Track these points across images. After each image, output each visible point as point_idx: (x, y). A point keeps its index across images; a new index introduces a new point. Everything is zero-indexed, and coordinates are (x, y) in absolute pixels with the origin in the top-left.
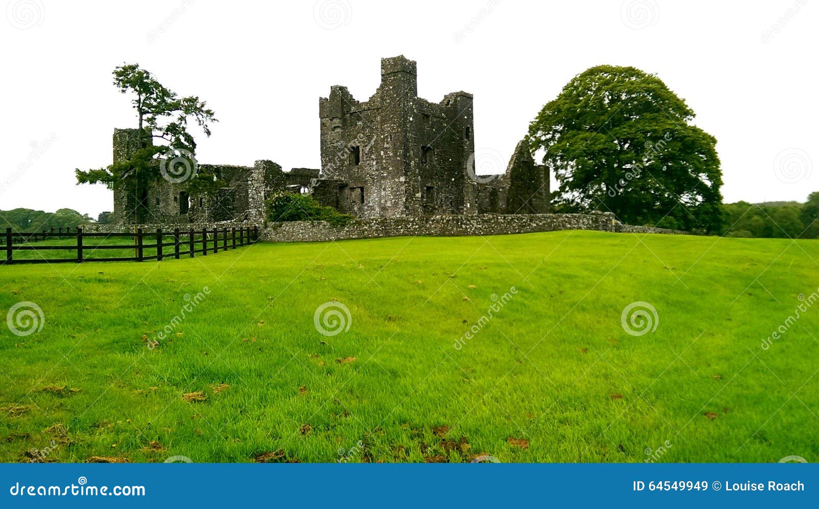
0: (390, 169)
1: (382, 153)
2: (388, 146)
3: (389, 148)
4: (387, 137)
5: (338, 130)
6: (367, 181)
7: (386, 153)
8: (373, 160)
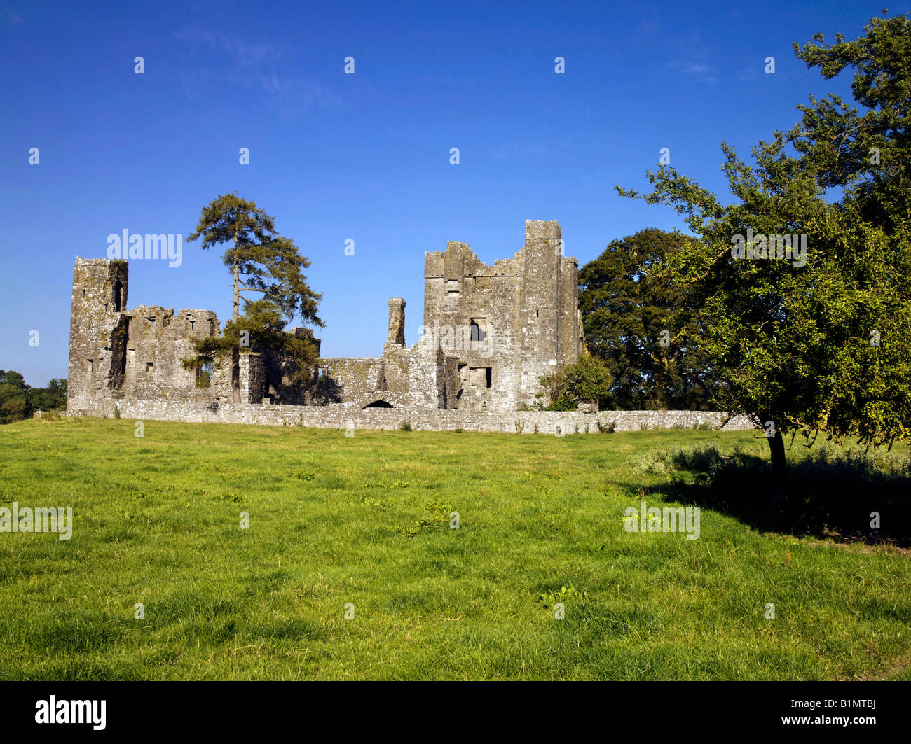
0: (535, 349)
1: (524, 330)
2: (533, 322)
3: (534, 325)
4: (532, 312)
5: (454, 295)
6: (496, 361)
7: (530, 330)
8: (507, 336)
